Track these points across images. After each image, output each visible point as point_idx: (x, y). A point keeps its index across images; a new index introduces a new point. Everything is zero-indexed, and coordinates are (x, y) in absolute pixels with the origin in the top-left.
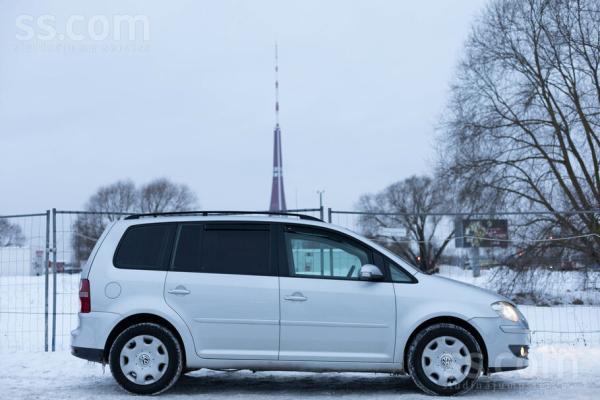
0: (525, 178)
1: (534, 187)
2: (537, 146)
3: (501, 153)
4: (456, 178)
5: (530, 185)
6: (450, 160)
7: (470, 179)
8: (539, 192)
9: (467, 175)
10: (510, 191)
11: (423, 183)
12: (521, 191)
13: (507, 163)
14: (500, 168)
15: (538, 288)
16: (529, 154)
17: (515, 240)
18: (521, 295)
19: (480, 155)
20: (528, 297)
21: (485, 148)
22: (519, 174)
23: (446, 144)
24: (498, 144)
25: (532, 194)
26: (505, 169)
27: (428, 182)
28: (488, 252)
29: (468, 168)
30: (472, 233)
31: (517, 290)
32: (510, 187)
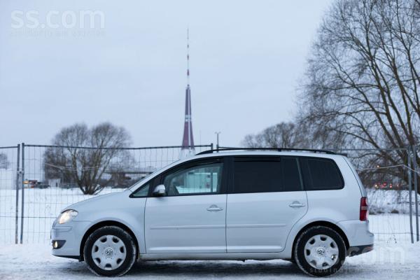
0: (358, 124)
1: (365, 131)
2: (367, 102)
3: (342, 107)
4: (311, 123)
5: (362, 130)
6: (306, 112)
7: (320, 125)
8: (368, 134)
9: (318, 122)
10: (348, 133)
11: (289, 128)
12: (356, 134)
13: (346, 114)
16: (360, 109)
19: (327, 108)
21: (331, 103)
22: (355, 122)
23: (304, 100)
24: (339, 100)
25: (363, 135)
26: (345, 118)
27: (292, 126)
29: (319, 117)
32: (348, 131)
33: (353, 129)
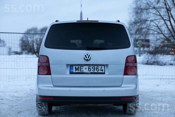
0: (156, 25)
1: (159, 29)
2: (160, 15)
3: (149, 18)
4: (135, 26)
5: (158, 28)
6: (133, 20)
7: (139, 26)
8: (160, 30)
9: (138, 25)
10: (151, 30)
12: (155, 30)
13: (151, 21)
14: (148, 22)
15: (159, 60)
16: (158, 18)
17: (153, 45)
18: (154, 62)
19: (142, 18)
20: (156, 63)
21: (144, 16)
22: (155, 25)
23: (132, 14)
24: (148, 15)
25: (158, 31)
26: (150, 23)
28: (144, 49)
29: (138, 22)
30: (139, 43)
31: (153, 60)
32: (151, 29)
33: (154, 28)
